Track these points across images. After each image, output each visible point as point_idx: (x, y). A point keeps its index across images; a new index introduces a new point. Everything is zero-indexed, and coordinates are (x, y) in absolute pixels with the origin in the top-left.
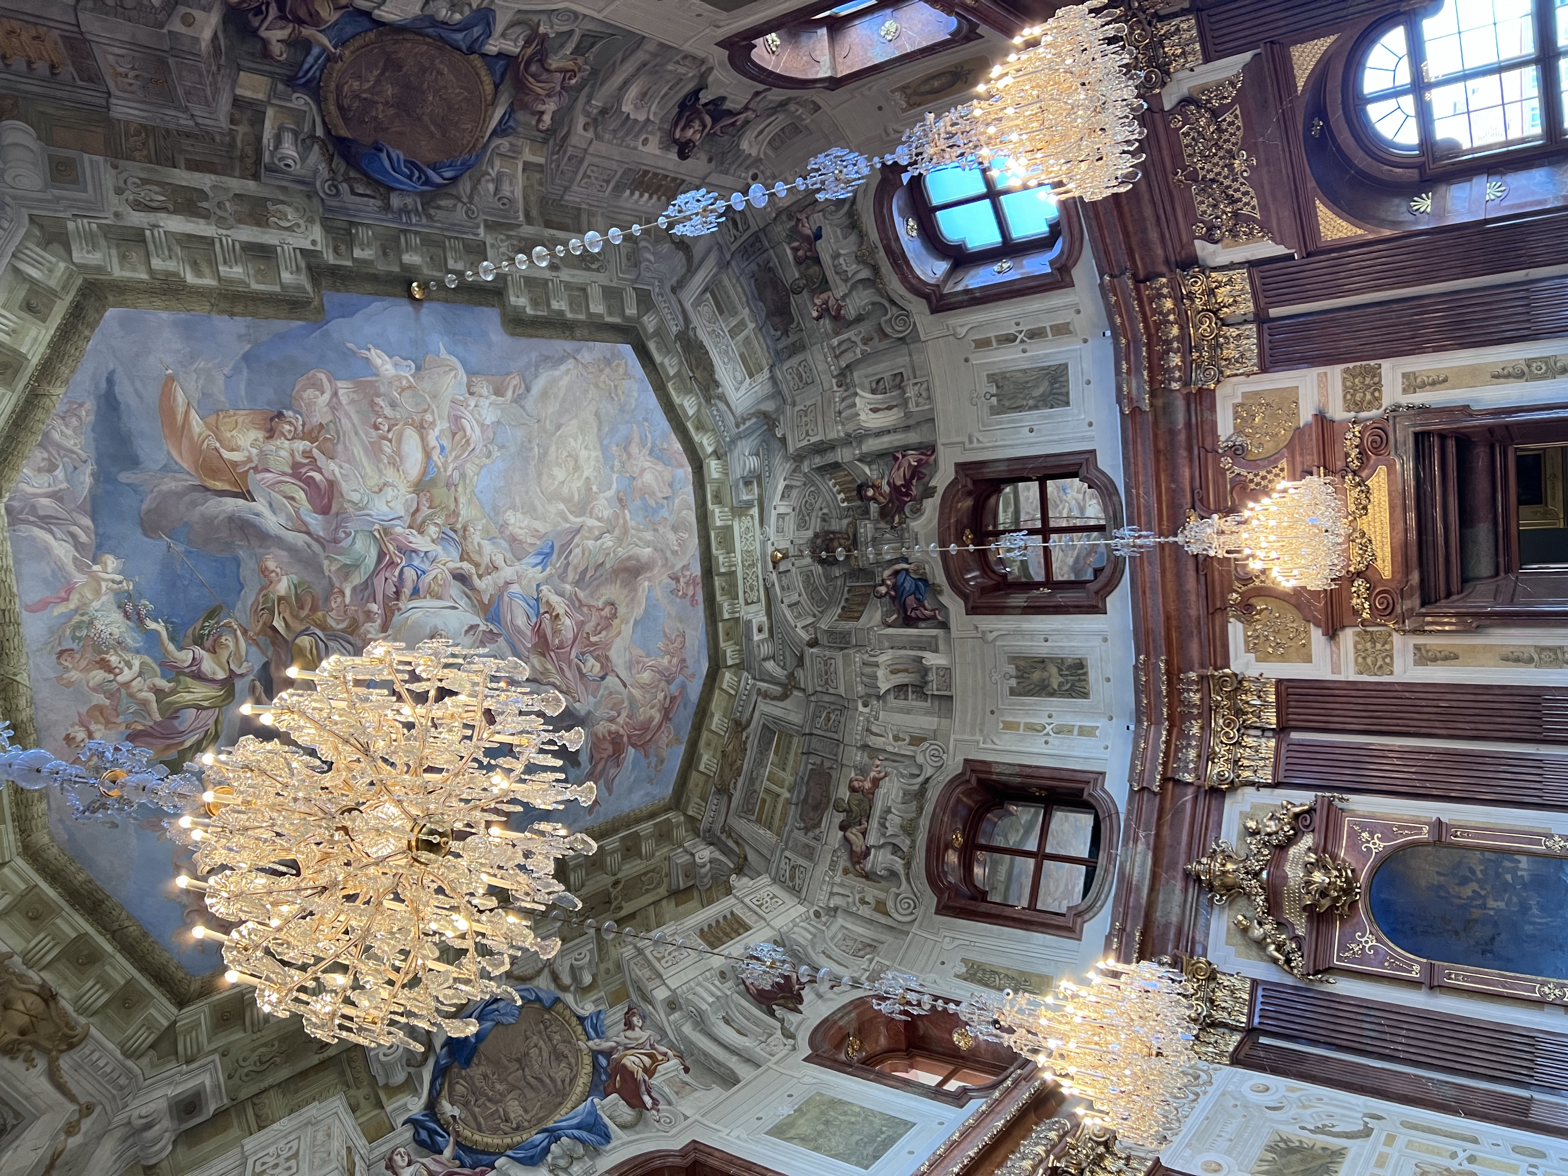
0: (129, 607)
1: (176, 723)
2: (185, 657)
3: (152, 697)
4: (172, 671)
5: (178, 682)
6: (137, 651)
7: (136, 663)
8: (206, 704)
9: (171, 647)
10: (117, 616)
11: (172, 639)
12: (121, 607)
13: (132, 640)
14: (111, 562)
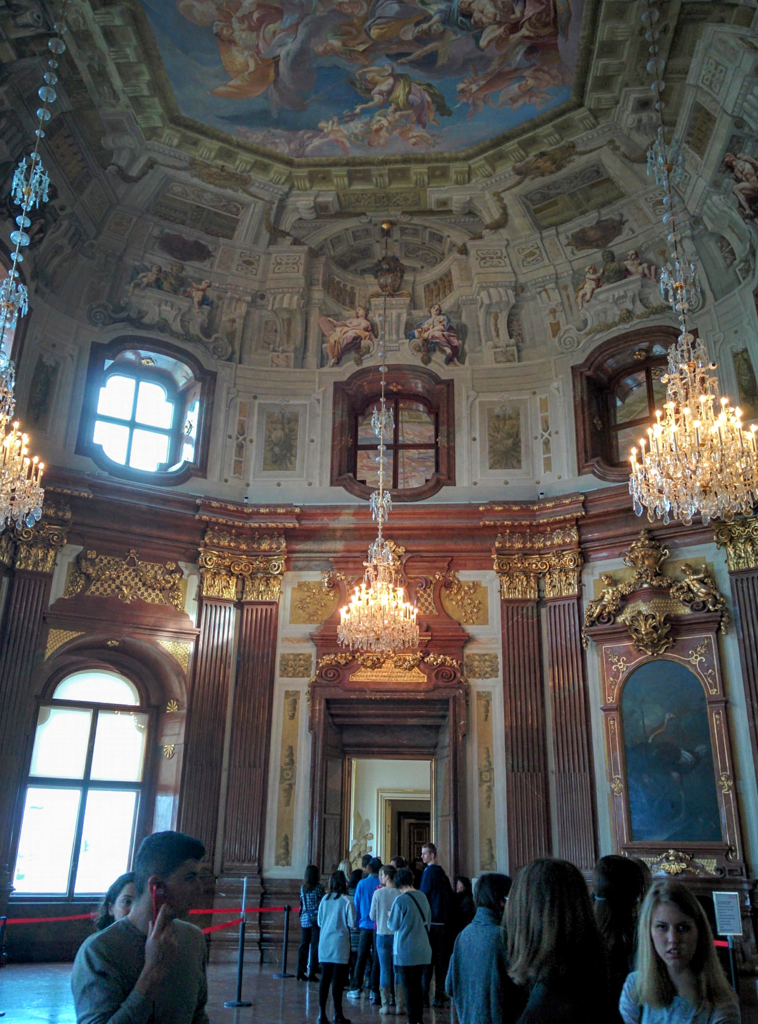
0: (347, 119)
1: (415, 104)
2: (377, 99)
3: (398, 113)
4: (385, 104)
5: (392, 102)
6: (372, 117)
7: (378, 118)
8: (407, 89)
9: (371, 104)
10: (352, 124)
11: (366, 103)
12: (347, 122)
13: (365, 119)
14: (322, 124)
